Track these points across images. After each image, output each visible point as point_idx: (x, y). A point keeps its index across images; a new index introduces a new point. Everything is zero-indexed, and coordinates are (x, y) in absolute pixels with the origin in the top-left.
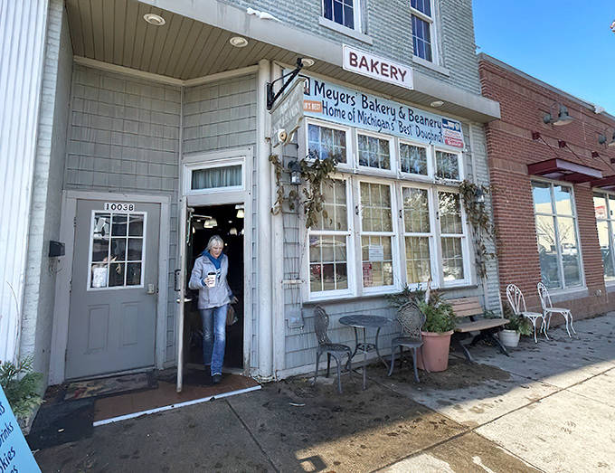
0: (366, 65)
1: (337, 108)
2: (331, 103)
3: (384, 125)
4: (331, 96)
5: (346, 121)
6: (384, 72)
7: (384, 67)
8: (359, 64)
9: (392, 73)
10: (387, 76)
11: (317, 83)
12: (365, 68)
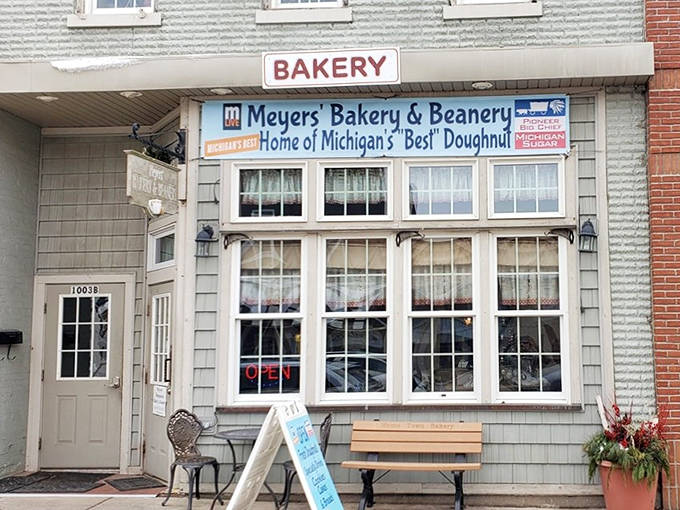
0: (305, 72)
1: (285, 136)
2: (276, 131)
3: (373, 143)
4: (277, 120)
5: (301, 152)
6: (339, 71)
7: (338, 64)
8: (291, 74)
9: (354, 67)
10: (345, 75)
11: (251, 108)
12: (303, 75)
